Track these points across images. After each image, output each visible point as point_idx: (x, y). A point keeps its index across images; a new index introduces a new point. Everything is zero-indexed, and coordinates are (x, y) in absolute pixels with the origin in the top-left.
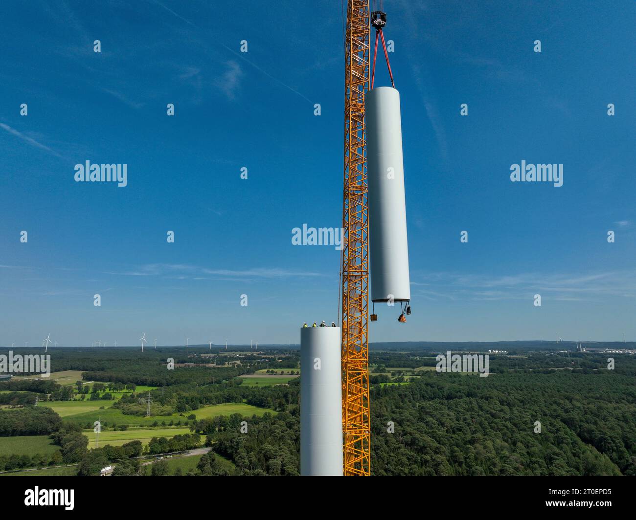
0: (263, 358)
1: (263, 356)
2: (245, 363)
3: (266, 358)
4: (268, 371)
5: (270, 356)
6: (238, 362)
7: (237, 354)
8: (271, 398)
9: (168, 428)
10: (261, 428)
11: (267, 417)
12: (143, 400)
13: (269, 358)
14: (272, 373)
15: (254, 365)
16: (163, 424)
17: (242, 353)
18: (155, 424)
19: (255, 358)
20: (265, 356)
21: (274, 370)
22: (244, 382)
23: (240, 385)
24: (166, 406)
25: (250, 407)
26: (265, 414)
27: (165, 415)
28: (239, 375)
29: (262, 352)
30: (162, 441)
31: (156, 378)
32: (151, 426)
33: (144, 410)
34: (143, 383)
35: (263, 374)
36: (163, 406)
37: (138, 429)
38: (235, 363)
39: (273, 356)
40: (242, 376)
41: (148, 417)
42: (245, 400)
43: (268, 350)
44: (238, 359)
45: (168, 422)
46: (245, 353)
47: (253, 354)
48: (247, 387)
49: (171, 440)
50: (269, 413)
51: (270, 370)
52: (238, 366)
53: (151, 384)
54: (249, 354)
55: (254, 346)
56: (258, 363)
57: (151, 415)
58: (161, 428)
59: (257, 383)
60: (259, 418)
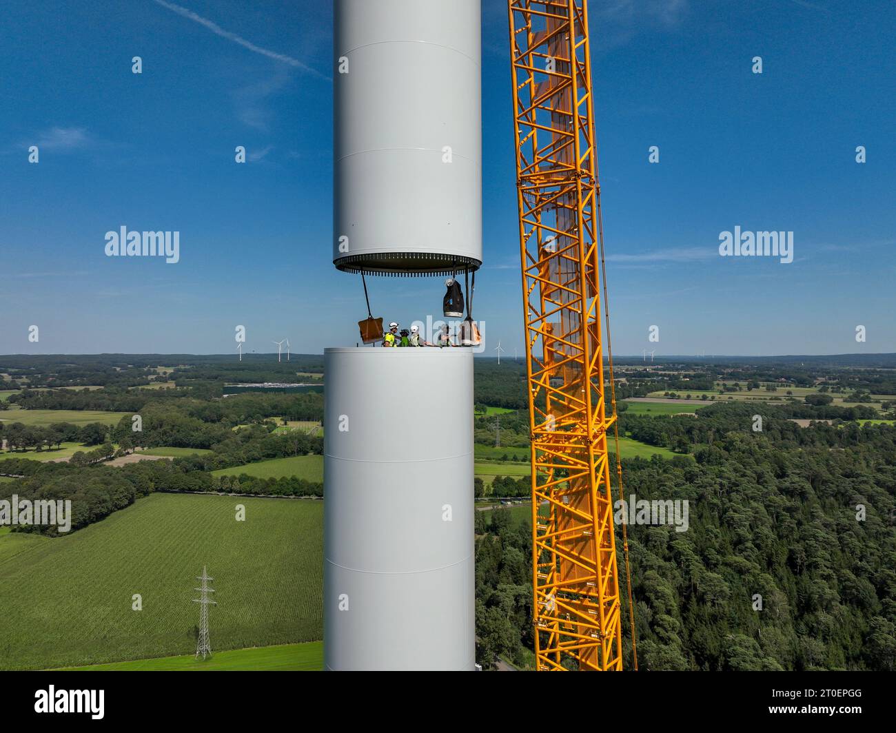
0: (661, 375)
1: (660, 372)
2: (633, 381)
3: (665, 375)
4: (666, 394)
5: (671, 373)
6: (623, 380)
7: (623, 369)
8: (667, 433)
9: (521, 464)
10: (645, 477)
11: (656, 461)
12: (492, 426)
13: (669, 375)
14: (673, 396)
15: (646, 384)
16: (515, 459)
17: (630, 368)
18: (505, 458)
19: (648, 375)
20: (663, 372)
21: (675, 392)
22: (630, 407)
23: (623, 413)
24: (521, 435)
25: (635, 443)
26: (654, 456)
27: (519, 446)
28: (624, 398)
29: (659, 367)
30: (508, 482)
31: (511, 399)
32: (499, 460)
33: (494, 439)
34: (496, 404)
35: (658, 397)
36: (518, 434)
37: (484, 462)
38: (619, 381)
39: (676, 373)
40: (627, 400)
41: (498, 448)
42: (628, 434)
43: (667, 364)
44: (625, 375)
45: (520, 456)
46: (633, 367)
47: (645, 370)
48: (633, 416)
49: (519, 481)
50: (660, 456)
51: (670, 393)
52: (623, 385)
53: (506, 406)
54: (640, 368)
55: (648, 358)
56: (653, 381)
57: (502, 445)
58: (512, 464)
59: (649, 410)
60: (645, 461)
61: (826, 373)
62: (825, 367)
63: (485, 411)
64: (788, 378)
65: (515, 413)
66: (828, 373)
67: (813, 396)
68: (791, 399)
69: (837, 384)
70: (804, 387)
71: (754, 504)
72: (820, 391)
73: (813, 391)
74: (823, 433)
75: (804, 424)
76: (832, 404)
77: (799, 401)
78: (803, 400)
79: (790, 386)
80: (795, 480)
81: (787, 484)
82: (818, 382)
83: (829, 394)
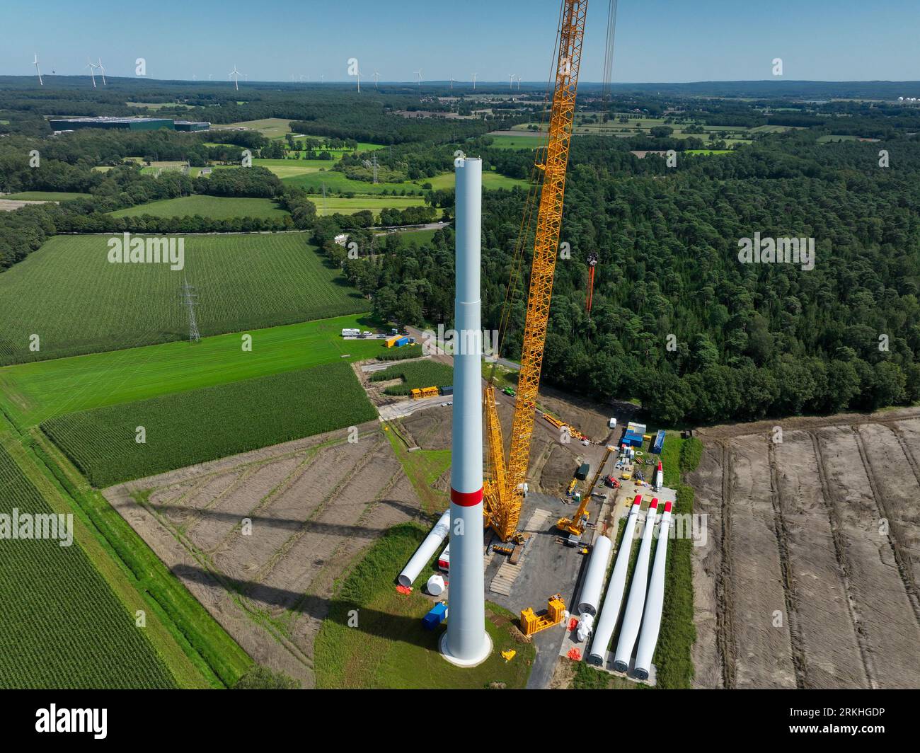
0: (526, 106)
1: (525, 102)
2: (499, 112)
3: (530, 106)
4: (529, 127)
5: (536, 103)
6: (489, 111)
7: (488, 99)
8: (527, 166)
9: (400, 198)
10: (507, 205)
11: (516, 191)
12: (368, 162)
13: (533, 106)
14: (535, 129)
15: (511, 116)
16: (394, 193)
17: (496, 97)
18: (385, 193)
19: (512, 106)
20: (528, 102)
21: (538, 125)
22: (495, 142)
23: (489, 147)
24: (395, 171)
25: (498, 176)
26: (515, 187)
27: (396, 182)
28: (490, 131)
29: (525, 96)
30: (394, 213)
31: (379, 134)
32: (380, 195)
33: (370, 175)
34: (365, 139)
35: (522, 130)
36: (393, 170)
37: (366, 198)
38: (485, 113)
39: (540, 103)
40: (492, 133)
41: (376, 184)
42: (493, 168)
43: (533, 92)
44: (492, 106)
45: (399, 191)
46: (499, 97)
47: (511, 100)
48: (497, 150)
49: (403, 212)
50: (519, 187)
51: (533, 125)
52: (489, 118)
53: (376, 141)
54: (506, 98)
55: (515, 85)
56: (518, 113)
57: (379, 182)
58: (392, 198)
59: (512, 144)
60: (507, 192)
61: (677, 102)
62: (678, 96)
63: (356, 148)
64: (641, 109)
65: (388, 149)
66: (678, 103)
67: (658, 128)
68: (640, 131)
69: (682, 115)
70: (654, 118)
71: (585, 221)
72: (665, 122)
73: (658, 123)
74: (654, 164)
75: (641, 155)
76: (671, 136)
77: (644, 134)
78: (648, 131)
79: (641, 117)
80: (619, 203)
81: (613, 206)
82: (668, 112)
83: (672, 126)
